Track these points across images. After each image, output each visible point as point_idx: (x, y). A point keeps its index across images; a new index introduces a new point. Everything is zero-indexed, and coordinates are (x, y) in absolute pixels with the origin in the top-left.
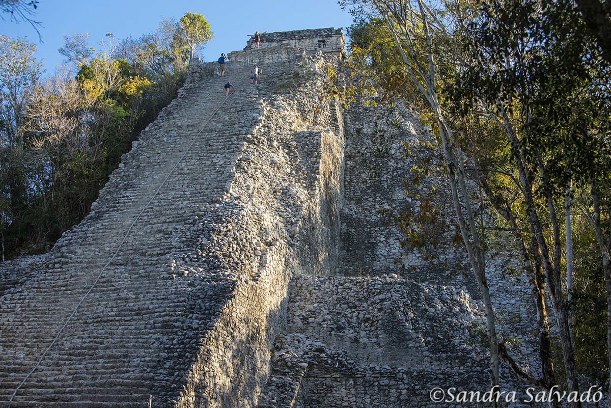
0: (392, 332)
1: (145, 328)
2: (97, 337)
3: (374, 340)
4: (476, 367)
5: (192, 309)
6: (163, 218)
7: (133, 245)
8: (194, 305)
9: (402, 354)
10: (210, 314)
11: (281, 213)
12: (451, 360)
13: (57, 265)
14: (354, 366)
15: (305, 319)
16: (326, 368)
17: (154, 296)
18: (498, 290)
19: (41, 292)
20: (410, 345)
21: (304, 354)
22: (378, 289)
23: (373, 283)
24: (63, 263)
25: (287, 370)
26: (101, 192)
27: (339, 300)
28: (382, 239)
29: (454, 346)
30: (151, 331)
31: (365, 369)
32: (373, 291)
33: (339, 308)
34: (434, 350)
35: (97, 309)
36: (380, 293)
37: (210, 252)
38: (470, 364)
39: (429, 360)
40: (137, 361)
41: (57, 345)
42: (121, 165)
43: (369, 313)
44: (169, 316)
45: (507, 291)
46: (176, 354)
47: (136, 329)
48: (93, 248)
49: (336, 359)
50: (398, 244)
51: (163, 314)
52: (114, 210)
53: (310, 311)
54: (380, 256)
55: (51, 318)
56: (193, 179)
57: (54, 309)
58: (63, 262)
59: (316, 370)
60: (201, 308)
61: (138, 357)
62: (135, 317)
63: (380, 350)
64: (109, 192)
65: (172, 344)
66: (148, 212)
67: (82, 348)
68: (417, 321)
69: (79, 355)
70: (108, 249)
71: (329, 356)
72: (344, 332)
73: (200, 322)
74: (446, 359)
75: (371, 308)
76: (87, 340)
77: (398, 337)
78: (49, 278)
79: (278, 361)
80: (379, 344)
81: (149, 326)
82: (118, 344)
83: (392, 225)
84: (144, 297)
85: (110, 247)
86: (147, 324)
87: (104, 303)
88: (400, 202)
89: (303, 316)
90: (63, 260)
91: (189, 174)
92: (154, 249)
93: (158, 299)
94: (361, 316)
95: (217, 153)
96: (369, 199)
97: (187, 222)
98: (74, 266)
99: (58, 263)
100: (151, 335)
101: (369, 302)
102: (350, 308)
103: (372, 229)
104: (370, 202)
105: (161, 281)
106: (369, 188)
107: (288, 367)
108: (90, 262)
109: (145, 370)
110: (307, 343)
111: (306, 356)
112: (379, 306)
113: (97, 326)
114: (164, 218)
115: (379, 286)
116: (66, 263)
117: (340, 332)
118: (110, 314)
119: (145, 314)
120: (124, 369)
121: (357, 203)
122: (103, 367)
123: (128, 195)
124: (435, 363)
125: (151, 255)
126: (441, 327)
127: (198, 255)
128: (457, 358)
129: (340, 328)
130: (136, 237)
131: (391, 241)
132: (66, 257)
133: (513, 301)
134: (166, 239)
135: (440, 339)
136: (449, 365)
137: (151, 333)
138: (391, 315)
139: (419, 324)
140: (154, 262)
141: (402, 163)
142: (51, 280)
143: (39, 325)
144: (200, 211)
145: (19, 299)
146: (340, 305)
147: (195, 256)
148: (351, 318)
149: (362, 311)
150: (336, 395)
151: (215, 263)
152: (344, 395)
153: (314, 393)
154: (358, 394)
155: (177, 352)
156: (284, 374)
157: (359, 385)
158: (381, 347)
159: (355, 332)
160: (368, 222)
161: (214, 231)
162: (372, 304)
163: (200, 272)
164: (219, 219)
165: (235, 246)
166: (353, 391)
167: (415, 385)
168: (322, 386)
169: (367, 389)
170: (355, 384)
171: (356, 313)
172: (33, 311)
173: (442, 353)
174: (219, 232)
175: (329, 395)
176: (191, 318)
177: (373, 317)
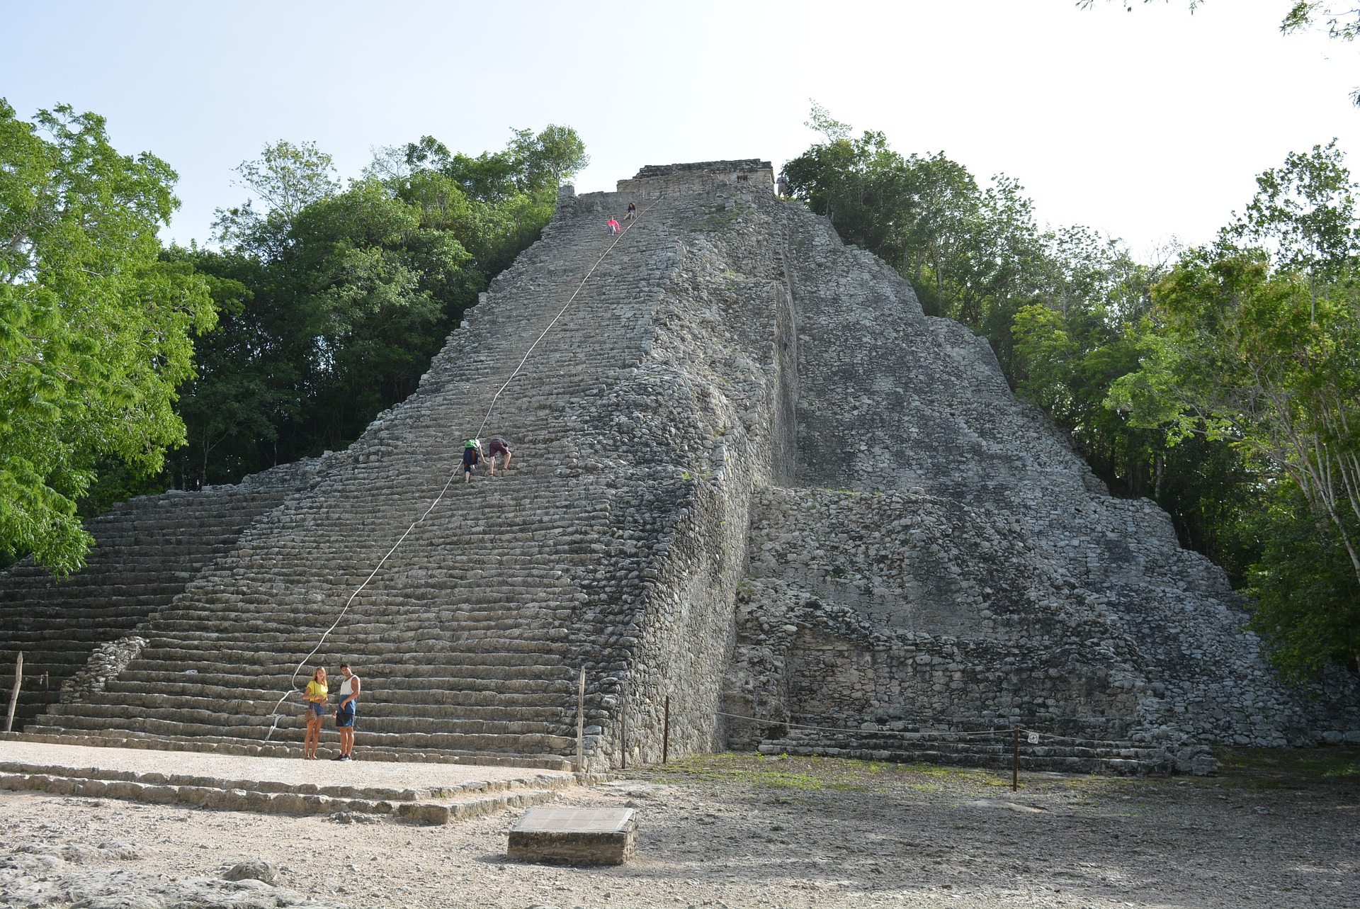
0: (927, 579)
1: (540, 553)
2: (454, 568)
3: (899, 591)
4: (1069, 637)
5: (619, 522)
6: (546, 388)
7: (500, 427)
8: (623, 516)
9: (946, 614)
10: (654, 531)
11: (727, 393)
12: (1028, 625)
13: (372, 458)
14: (871, 632)
15: (781, 556)
16: (825, 634)
17: (549, 502)
18: (1050, 526)
19: (347, 497)
20: (959, 600)
21: (788, 611)
22: (895, 510)
23: (888, 500)
24: (384, 455)
25: (763, 637)
26: (434, 359)
27: (833, 527)
28: (863, 448)
29: (1029, 602)
30: (553, 557)
31: (890, 638)
32: (889, 512)
33: (836, 540)
34: (998, 609)
35: (449, 522)
36: (900, 517)
37: (635, 437)
38: (1059, 632)
39: (992, 624)
40: (532, 608)
41: (382, 580)
42: (464, 324)
43: (885, 548)
44: (581, 533)
45: (1064, 527)
46: (603, 596)
47: (523, 554)
48: (432, 431)
49: (840, 619)
50: (887, 455)
51: (570, 530)
52: (462, 380)
53: (789, 543)
54: (861, 472)
55: (369, 536)
56: (587, 337)
57: (373, 523)
58: (382, 452)
59: (808, 638)
60: (636, 521)
61: (533, 601)
62: (519, 535)
63: (908, 607)
64: (449, 360)
65: (594, 580)
66: (519, 380)
67: (427, 585)
68: (964, 561)
69: (422, 597)
70: (457, 433)
71: (829, 616)
72: (846, 578)
73: (640, 544)
74: (1020, 623)
75: (888, 539)
76: (436, 572)
77: (938, 587)
78: (361, 475)
79: (747, 621)
80: (905, 598)
81: (547, 549)
82: (495, 579)
83: (877, 428)
84: (531, 503)
85: (462, 430)
86: (542, 546)
87: (460, 512)
88: (886, 394)
89: (777, 551)
90: (383, 448)
91: (577, 330)
92: (538, 432)
93: (557, 507)
94: (872, 552)
95: (619, 303)
96: (838, 390)
97: (588, 392)
98: (402, 459)
99: (374, 453)
100: (551, 564)
101: (884, 531)
102: (854, 539)
103: (846, 432)
104: (838, 393)
105: (557, 479)
106: (835, 374)
107: (762, 630)
108: (428, 453)
109: (550, 624)
110: (790, 593)
111: (791, 614)
112: (902, 536)
113: (452, 550)
114: (548, 387)
115: (898, 506)
116: (389, 454)
117: (840, 577)
118: (474, 530)
119: (536, 530)
120: (511, 621)
121: (818, 396)
122: (469, 619)
123: (482, 358)
124: (1002, 630)
125: (534, 442)
126: (1004, 573)
127: (615, 441)
128: (1038, 621)
129: (838, 572)
130: (505, 416)
131: (877, 450)
132: (388, 445)
133: (1075, 542)
134: (556, 418)
135: (1005, 590)
136: (1024, 633)
137: (553, 561)
138: (924, 551)
139: (967, 566)
140: (540, 452)
141: (883, 339)
142: (364, 479)
143: (346, 547)
144: (607, 377)
145: (311, 508)
146: (836, 534)
147: (611, 442)
148: (855, 555)
149: (873, 544)
150: (841, 679)
151: (645, 453)
152: (854, 679)
153: (804, 676)
154: (879, 677)
155: (605, 593)
156: (759, 643)
157: (881, 663)
158: (910, 602)
159: (864, 577)
160: (840, 422)
161: (637, 406)
162: (890, 533)
163: (624, 467)
164: (642, 389)
165: (673, 430)
166: (870, 673)
167: (974, 665)
168: (818, 664)
169: (894, 669)
170: (874, 661)
171: (863, 547)
172: (335, 525)
173: (1012, 612)
174: (645, 408)
175: (829, 679)
176: (621, 537)
177: (893, 553)
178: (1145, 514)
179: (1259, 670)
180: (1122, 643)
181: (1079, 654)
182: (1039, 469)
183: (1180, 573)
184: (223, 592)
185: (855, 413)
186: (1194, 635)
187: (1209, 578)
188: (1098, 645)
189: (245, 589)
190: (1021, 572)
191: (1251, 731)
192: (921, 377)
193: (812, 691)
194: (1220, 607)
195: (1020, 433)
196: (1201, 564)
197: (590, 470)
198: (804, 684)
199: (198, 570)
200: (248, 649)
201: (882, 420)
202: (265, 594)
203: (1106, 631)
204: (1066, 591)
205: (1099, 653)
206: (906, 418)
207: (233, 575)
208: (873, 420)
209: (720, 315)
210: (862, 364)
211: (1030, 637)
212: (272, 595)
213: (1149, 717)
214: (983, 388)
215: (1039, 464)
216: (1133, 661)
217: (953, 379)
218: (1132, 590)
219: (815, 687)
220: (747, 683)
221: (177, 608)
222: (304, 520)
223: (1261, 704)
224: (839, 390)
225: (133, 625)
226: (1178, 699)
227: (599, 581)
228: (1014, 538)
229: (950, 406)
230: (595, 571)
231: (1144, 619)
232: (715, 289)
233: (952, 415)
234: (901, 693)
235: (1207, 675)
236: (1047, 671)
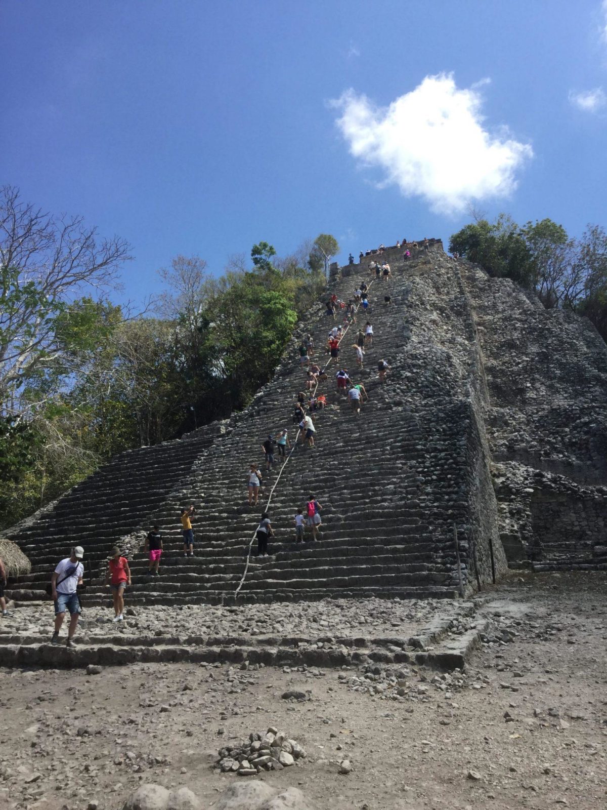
1: (383, 455)
2: (331, 469)
5: (428, 432)
8: (429, 428)
10: (453, 434)
13: (262, 412)
14: (579, 489)
15: (509, 448)
16: (551, 492)
21: (524, 480)
25: (513, 497)
28: (529, 385)
31: (592, 491)
33: (541, 435)
40: (390, 488)
41: (286, 481)
46: (434, 477)
49: (558, 482)
50: (544, 388)
51: (398, 439)
53: (512, 440)
54: (530, 399)
59: (541, 496)
61: (390, 484)
62: (367, 446)
67: (317, 481)
69: (316, 488)
71: (551, 481)
73: (447, 443)
76: (320, 473)
78: (257, 423)
79: (501, 488)
80: (594, 466)
81: (387, 452)
82: (360, 473)
83: (535, 373)
84: (368, 427)
86: (383, 451)
90: (267, 407)
93: (385, 427)
98: (279, 411)
99: (263, 409)
100: (393, 461)
101: (571, 427)
102: (552, 434)
103: (517, 377)
104: (506, 357)
105: (379, 411)
110: (522, 469)
111: (527, 482)
113: (326, 459)
115: (576, 412)
117: (551, 457)
118: (337, 446)
119: (376, 442)
120: (379, 498)
121: (495, 359)
122: (351, 499)
127: (408, 387)
129: (548, 454)
131: (537, 385)
132: (270, 405)
137: (393, 459)
142: (260, 425)
145: (232, 444)
147: (405, 387)
148: (556, 443)
150: (565, 520)
151: (428, 391)
152: (573, 519)
153: (540, 519)
154: (589, 517)
155: (435, 475)
156: (512, 501)
157: (589, 508)
158: (598, 469)
159: (565, 456)
160: (512, 372)
161: (414, 366)
163: (418, 400)
164: (414, 357)
165: (439, 378)
166: (583, 515)
168: (548, 512)
170: (585, 507)
171: (560, 438)
172: (249, 452)
174: (419, 367)
175: (557, 520)
176: (432, 440)
184: (191, 497)
185: (520, 366)
189: (203, 495)
192: (555, 342)
193: (546, 528)
197: (398, 404)
198: (540, 524)
199: (171, 487)
200: (212, 531)
201: (537, 368)
202: (216, 496)
206: (552, 366)
207: (194, 488)
208: (532, 369)
209: (439, 317)
210: (518, 339)
212: (220, 497)
214: (591, 345)
219: (548, 526)
220: (513, 526)
221: (163, 510)
222: (230, 451)
224: (507, 355)
225: (137, 524)
227: (428, 467)
229: (576, 356)
230: (423, 462)
232: (433, 304)
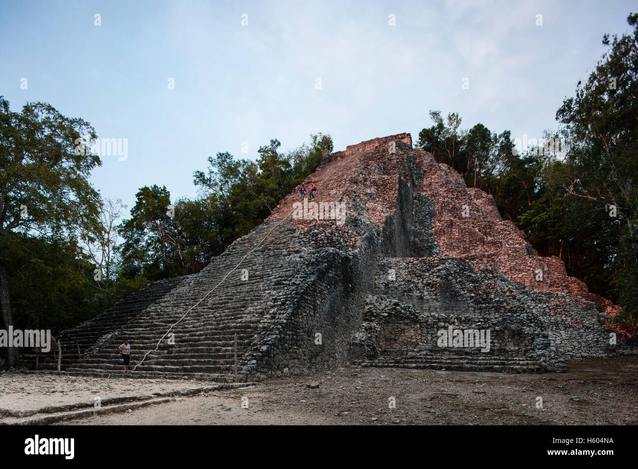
0: (446, 291)
2: (230, 295)
3: (434, 297)
4: (507, 313)
5: (298, 272)
9: (453, 305)
12: (489, 309)
14: (420, 315)
15: (386, 286)
16: (401, 316)
17: (274, 266)
20: (459, 300)
21: (385, 307)
22: (436, 263)
25: (373, 318)
27: (409, 272)
29: (491, 299)
30: (266, 288)
31: (428, 317)
32: (433, 264)
33: (410, 277)
34: (477, 302)
35: (237, 278)
36: (437, 266)
37: (318, 238)
38: (503, 311)
39: (473, 309)
40: (250, 309)
41: (204, 303)
43: (430, 280)
44: (281, 277)
45: (516, 270)
46: (280, 303)
47: (257, 288)
49: (407, 310)
51: (277, 276)
53: (390, 280)
60: (305, 271)
61: (251, 306)
63: (438, 304)
67: (218, 303)
68: (463, 283)
69: (215, 308)
71: (402, 308)
72: (413, 293)
74: (485, 308)
75: (431, 276)
76: (224, 298)
77: (451, 295)
79: (367, 312)
80: (437, 300)
81: (266, 285)
82: (242, 299)
84: (268, 267)
89: (385, 283)
94: (425, 282)
96: (428, 221)
106: (427, 215)
107: (373, 316)
109: (254, 316)
110: (388, 300)
111: (386, 309)
112: (437, 274)
115: (437, 261)
120: (239, 316)
121: (420, 224)
122: (226, 315)
124: (477, 311)
126: (481, 287)
128: (494, 307)
133: (520, 276)
135: (480, 294)
136: (487, 312)
138: (446, 279)
139: (465, 285)
146: (410, 275)
147: (307, 240)
148: (418, 283)
149: (425, 278)
150: (407, 335)
151: (321, 244)
152: (412, 334)
153: (392, 334)
154: (423, 333)
156: (372, 321)
157: (423, 327)
158: (439, 302)
159: (420, 292)
160: (427, 234)
162: (433, 272)
163: (310, 250)
166: (419, 332)
167: (463, 326)
168: (397, 329)
169: (429, 330)
170: (421, 327)
171: (421, 280)
173: (483, 304)
175: (402, 335)
176: (297, 278)
177: (433, 281)
178: (553, 263)
179: (597, 325)
180: (530, 315)
181: (510, 320)
182: (508, 246)
183: (566, 286)
185: (434, 229)
186: (569, 311)
187: (579, 288)
188: (519, 316)
190: (489, 287)
191: (590, 351)
193: (395, 340)
194: (582, 300)
195: (502, 232)
196: (576, 282)
198: (392, 337)
201: (444, 232)
203: (524, 310)
204: (508, 294)
205: (519, 320)
206: (454, 230)
208: (440, 232)
209: (375, 191)
210: (438, 210)
211: (489, 314)
213: (538, 347)
214: (488, 216)
215: (508, 245)
216: (535, 322)
217: (475, 212)
218: (543, 294)
219: (397, 338)
220: (363, 338)
223: (595, 339)
226: (558, 338)
228: (489, 273)
229: (473, 223)
230: (280, 292)
231: (547, 306)
232: (374, 181)
233: (473, 227)
234: (431, 340)
235: (572, 328)
236: (494, 328)
